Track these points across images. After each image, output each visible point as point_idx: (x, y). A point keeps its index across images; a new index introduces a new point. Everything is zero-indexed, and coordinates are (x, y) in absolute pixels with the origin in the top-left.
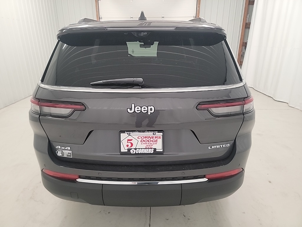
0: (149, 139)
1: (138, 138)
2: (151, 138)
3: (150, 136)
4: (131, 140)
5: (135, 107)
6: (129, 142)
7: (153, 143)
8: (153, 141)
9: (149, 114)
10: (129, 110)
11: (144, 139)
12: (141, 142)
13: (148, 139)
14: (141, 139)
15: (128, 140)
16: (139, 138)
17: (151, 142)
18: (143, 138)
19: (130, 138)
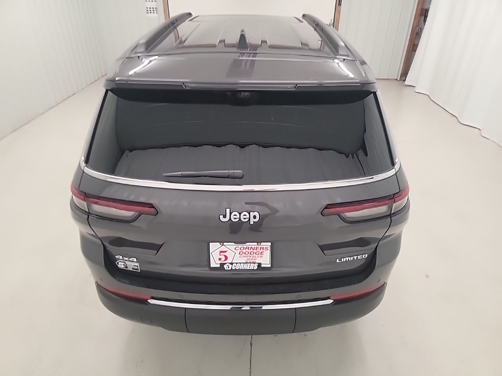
0: (252, 250)
1: (235, 249)
2: (254, 250)
3: (253, 247)
4: (225, 252)
5: (231, 214)
6: (221, 254)
7: (257, 256)
8: (257, 253)
9: (252, 223)
10: (221, 217)
11: (244, 251)
12: (240, 254)
13: (249, 251)
14: (239, 250)
15: (221, 252)
16: (237, 248)
17: (254, 255)
18: (242, 248)
19: (223, 248)
